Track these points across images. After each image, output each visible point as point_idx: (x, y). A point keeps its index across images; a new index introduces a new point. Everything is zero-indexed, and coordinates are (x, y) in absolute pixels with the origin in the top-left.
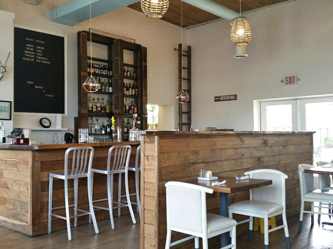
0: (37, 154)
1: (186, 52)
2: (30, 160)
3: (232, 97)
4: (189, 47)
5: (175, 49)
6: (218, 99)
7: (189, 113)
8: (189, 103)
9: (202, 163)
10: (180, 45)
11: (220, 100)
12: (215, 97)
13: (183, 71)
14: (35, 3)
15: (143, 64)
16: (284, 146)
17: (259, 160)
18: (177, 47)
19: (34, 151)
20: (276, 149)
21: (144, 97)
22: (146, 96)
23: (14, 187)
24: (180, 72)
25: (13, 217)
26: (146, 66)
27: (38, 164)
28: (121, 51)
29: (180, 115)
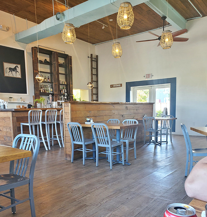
0: (14, 113)
1: (95, 59)
2: (11, 116)
3: (119, 85)
4: (97, 56)
5: (88, 57)
6: (112, 86)
7: (97, 94)
8: (97, 88)
9: (93, 116)
10: (92, 55)
11: (113, 87)
12: (111, 85)
13: (93, 70)
14: (6, 30)
15: (70, 66)
16: (136, 110)
17: (122, 116)
18: (90, 56)
19: (13, 112)
20: (132, 111)
21: (71, 85)
22: (72, 84)
23: (4, 130)
24: (92, 71)
25: (4, 144)
26: (71, 67)
27: (15, 119)
28: (57, 58)
29: (92, 96)
